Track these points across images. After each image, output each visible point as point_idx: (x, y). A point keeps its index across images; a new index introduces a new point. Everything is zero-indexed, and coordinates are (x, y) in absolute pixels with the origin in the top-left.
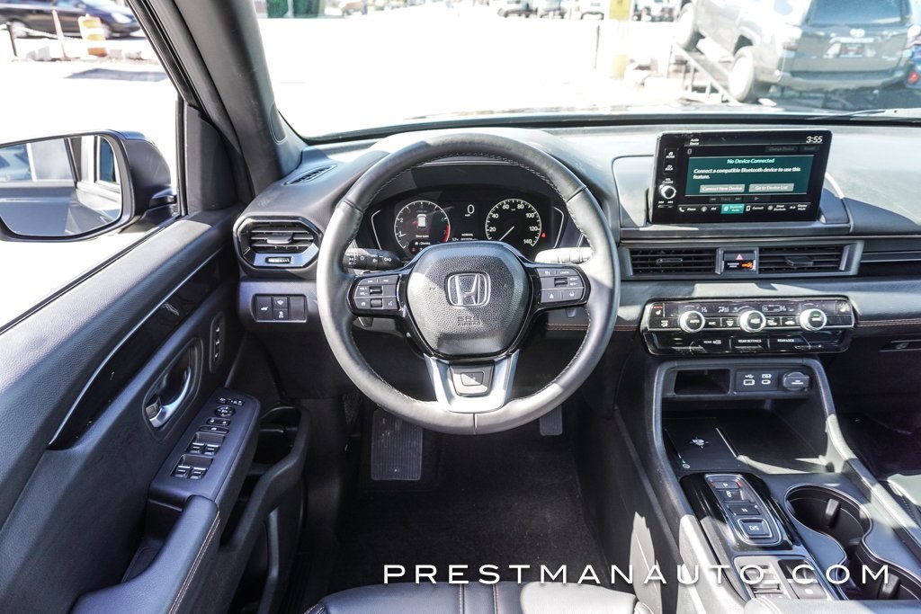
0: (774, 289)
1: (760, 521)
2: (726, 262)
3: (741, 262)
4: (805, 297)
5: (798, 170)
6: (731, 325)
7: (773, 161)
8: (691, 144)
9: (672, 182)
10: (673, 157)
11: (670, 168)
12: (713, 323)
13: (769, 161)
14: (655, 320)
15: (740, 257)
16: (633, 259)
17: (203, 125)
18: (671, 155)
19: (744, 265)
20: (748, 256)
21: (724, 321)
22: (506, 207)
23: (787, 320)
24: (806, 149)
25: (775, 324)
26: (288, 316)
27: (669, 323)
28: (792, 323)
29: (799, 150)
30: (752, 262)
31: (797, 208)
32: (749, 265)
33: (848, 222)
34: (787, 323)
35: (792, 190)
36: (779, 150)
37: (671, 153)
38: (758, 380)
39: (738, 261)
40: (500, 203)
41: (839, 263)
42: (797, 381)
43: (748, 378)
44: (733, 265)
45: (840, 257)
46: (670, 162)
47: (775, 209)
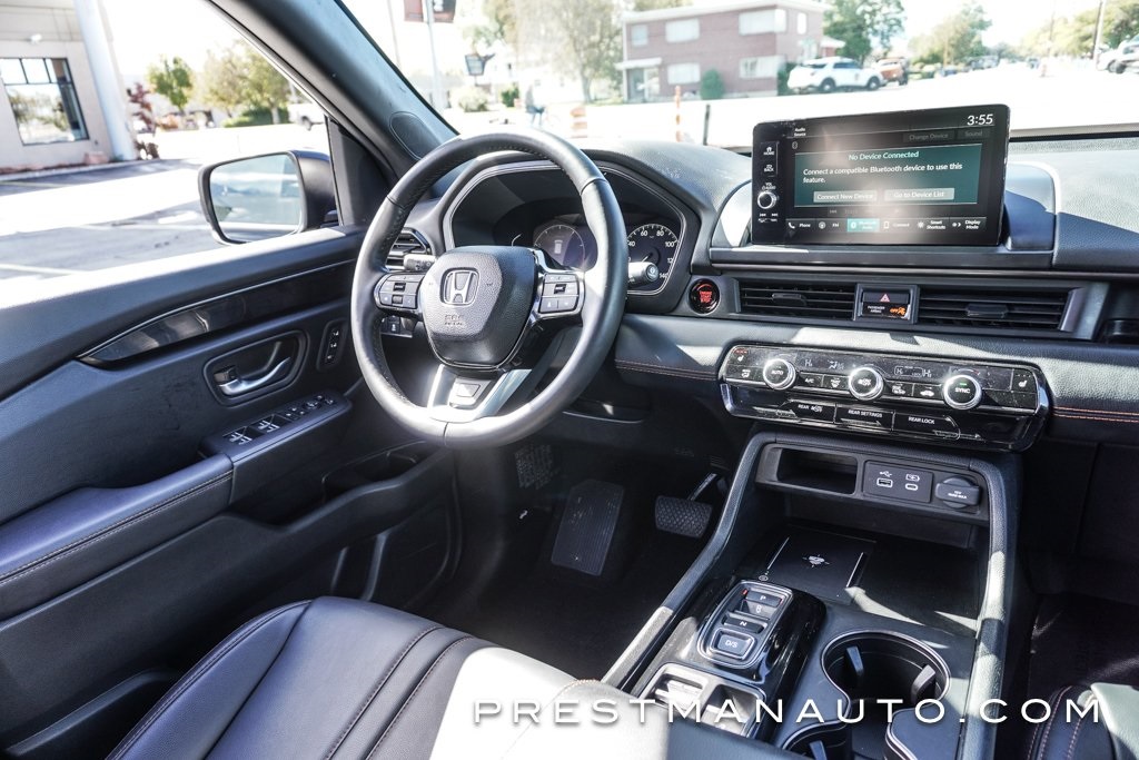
0: (916, 343)
1: (745, 638)
2: (866, 305)
3: (888, 306)
4: (965, 359)
5: (959, 166)
6: (835, 386)
7: (917, 155)
8: (796, 135)
9: (774, 188)
10: (772, 153)
11: (769, 168)
12: (811, 381)
13: (911, 155)
14: (735, 369)
15: (885, 298)
16: (742, 293)
17: (344, 139)
18: (769, 151)
19: (893, 310)
20: (900, 298)
21: (828, 380)
22: (644, 233)
23: (924, 389)
24: (968, 134)
25: (903, 392)
26: (399, 331)
27: (752, 375)
28: (931, 394)
29: (957, 137)
30: (905, 306)
31: (964, 225)
32: (902, 311)
33: (1052, 248)
34: (923, 393)
35: (952, 198)
36: (924, 138)
37: (769, 149)
38: (900, 482)
39: (884, 304)
40: (638, 229)
41: (1059, 318)
42: (957, 494)
43: (883, 476)
44: (875, 310)
45: (1062, 309)
46: (770, 160)
47: (929, 227)
